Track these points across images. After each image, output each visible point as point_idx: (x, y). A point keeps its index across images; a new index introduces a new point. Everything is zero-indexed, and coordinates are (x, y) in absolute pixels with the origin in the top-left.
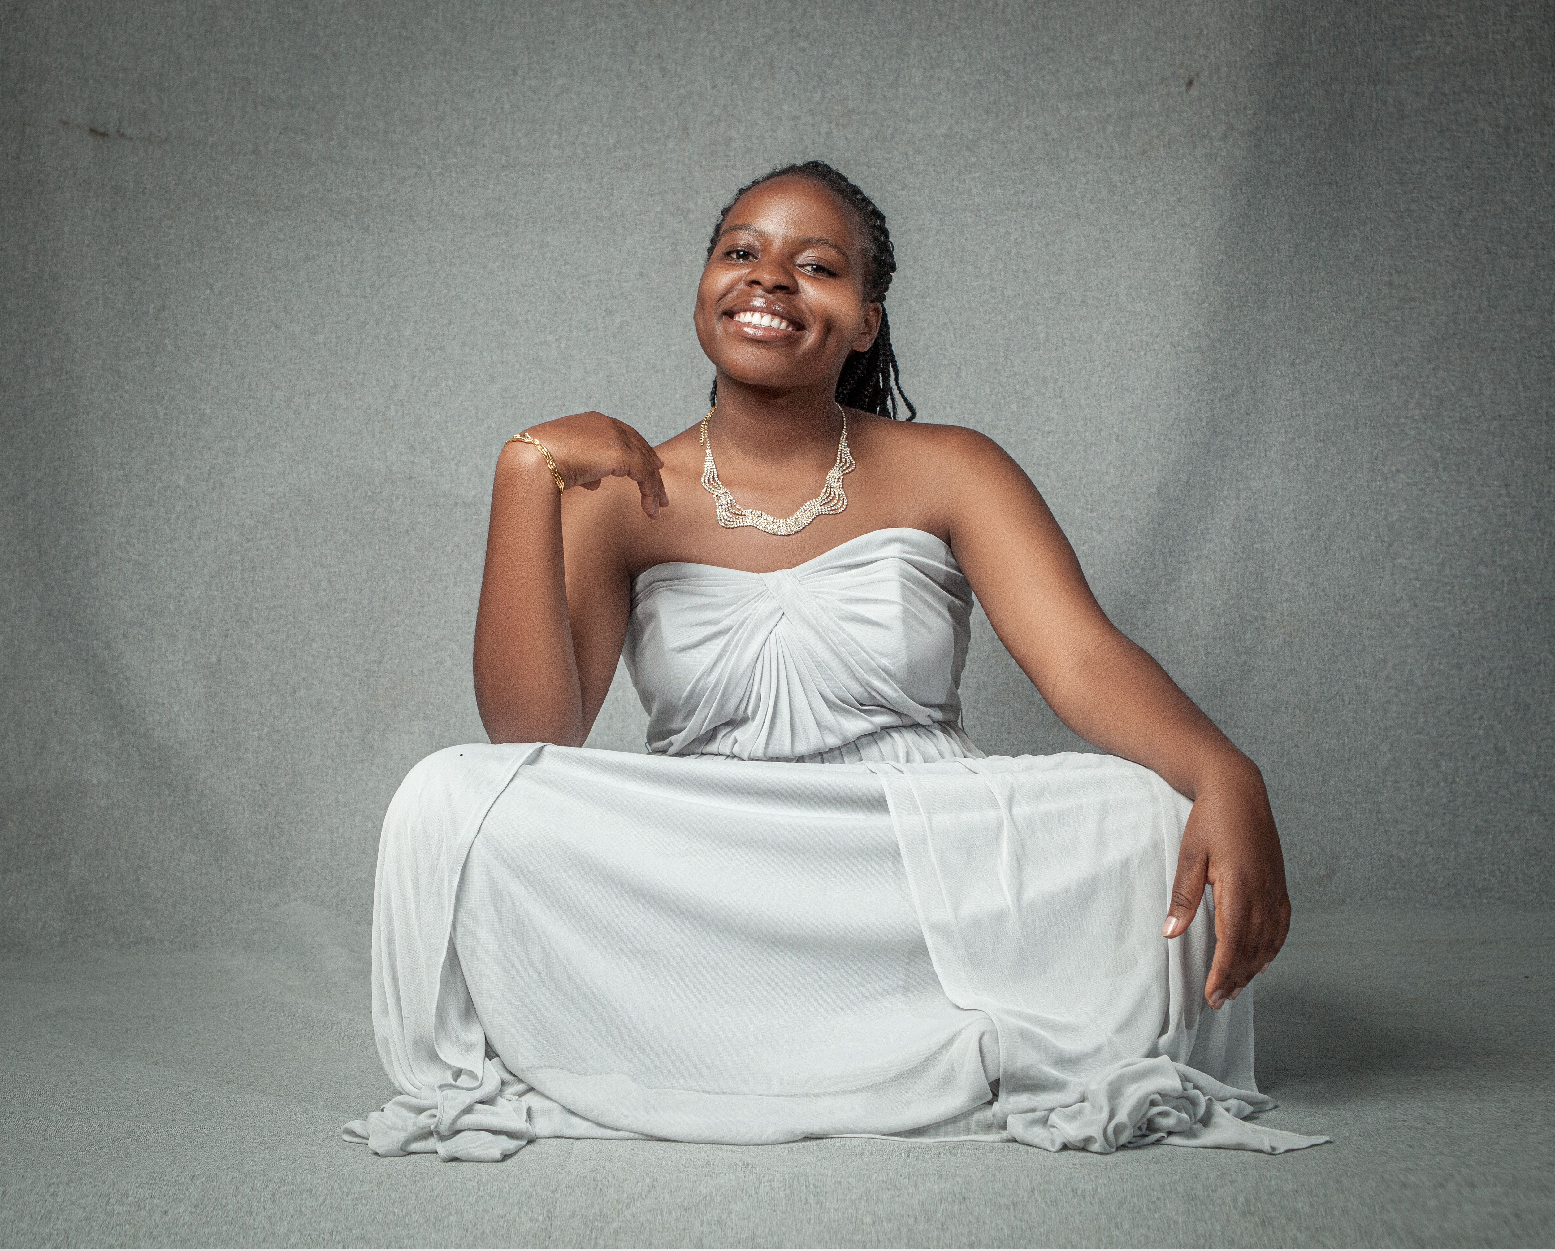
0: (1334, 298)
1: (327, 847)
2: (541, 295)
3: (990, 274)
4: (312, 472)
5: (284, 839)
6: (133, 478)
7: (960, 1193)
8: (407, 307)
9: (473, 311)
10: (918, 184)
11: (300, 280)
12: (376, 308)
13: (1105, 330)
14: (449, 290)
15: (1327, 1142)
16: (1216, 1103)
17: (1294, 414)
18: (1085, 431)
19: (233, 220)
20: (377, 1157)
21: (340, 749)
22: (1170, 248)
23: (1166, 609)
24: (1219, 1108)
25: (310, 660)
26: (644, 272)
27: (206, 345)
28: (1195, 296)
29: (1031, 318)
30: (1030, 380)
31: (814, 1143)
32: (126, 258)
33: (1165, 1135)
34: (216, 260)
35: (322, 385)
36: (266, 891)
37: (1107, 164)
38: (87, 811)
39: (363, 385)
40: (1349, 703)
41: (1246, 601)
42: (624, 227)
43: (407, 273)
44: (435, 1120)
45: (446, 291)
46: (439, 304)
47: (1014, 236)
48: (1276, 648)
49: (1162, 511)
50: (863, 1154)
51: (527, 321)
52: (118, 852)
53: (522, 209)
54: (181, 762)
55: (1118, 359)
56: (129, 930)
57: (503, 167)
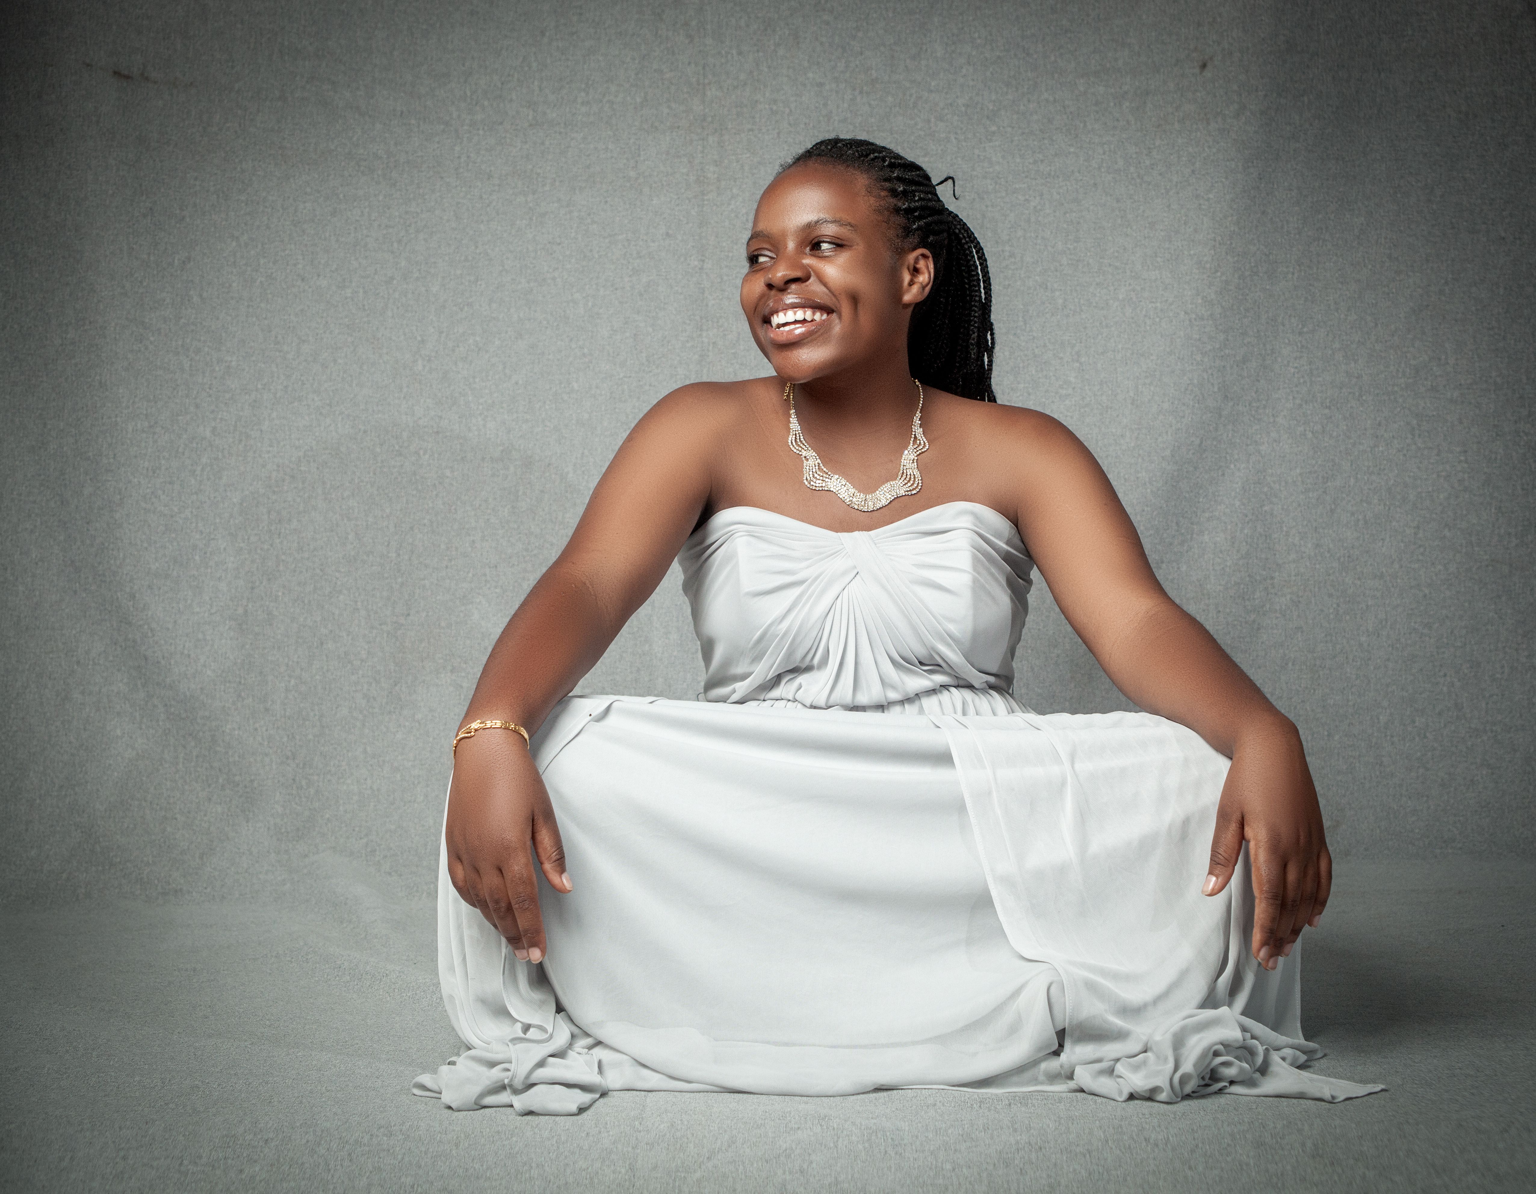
0: (1340, 270)
1: (355, 798)
2: (568, 253)
3: (1009, 240)
4: (339, 425)
5: (312, 791)
6: (158, 430)
7: (1036, 1144)
8: (435, 263)
9: (501, 268)
10: (939, 151)
11: (327, 235)
12: (403, 263)
13: (1121, 297)
14: (477, 247)
15: (1382, 1090)
16: (1272, 1052)
17: (1302, 381)
18: (1102, 395)
19: (259, 173)
20: (450, 1111)
21: (368, 701)
22: (1184, 218)
23: (1178, 568)
24: (1275, 1057)
25: (337, 612)
26: (670, 232)
27: (232, 298)
28: (1208, 266)
29: (1049, 284)
30: (1048, 344)
31: (885, 1094)
32: (151, 209)
33: (1227, 1084)
34: (242, 212)
35: (350, 339)
36: (294, 842)
37: (1124, 136)
38: (111, 762)
39: (391, 339)
40: (1353, 660)
41: (1255, 561)
42: (651, 188)
43: (434, 230)
44: (509, 1074)
45: (473, 248)
46: (466, 260)
47: (1033, 204)
48: (1284, 607)
49: (1176, 474)
50: (935, 1105)
51: (554, 279)
52: (144, 804)
53: (549, 168)
54: (207, 714)
55: (1133, 325)
56: (156, 881)
57: (531, 125)
